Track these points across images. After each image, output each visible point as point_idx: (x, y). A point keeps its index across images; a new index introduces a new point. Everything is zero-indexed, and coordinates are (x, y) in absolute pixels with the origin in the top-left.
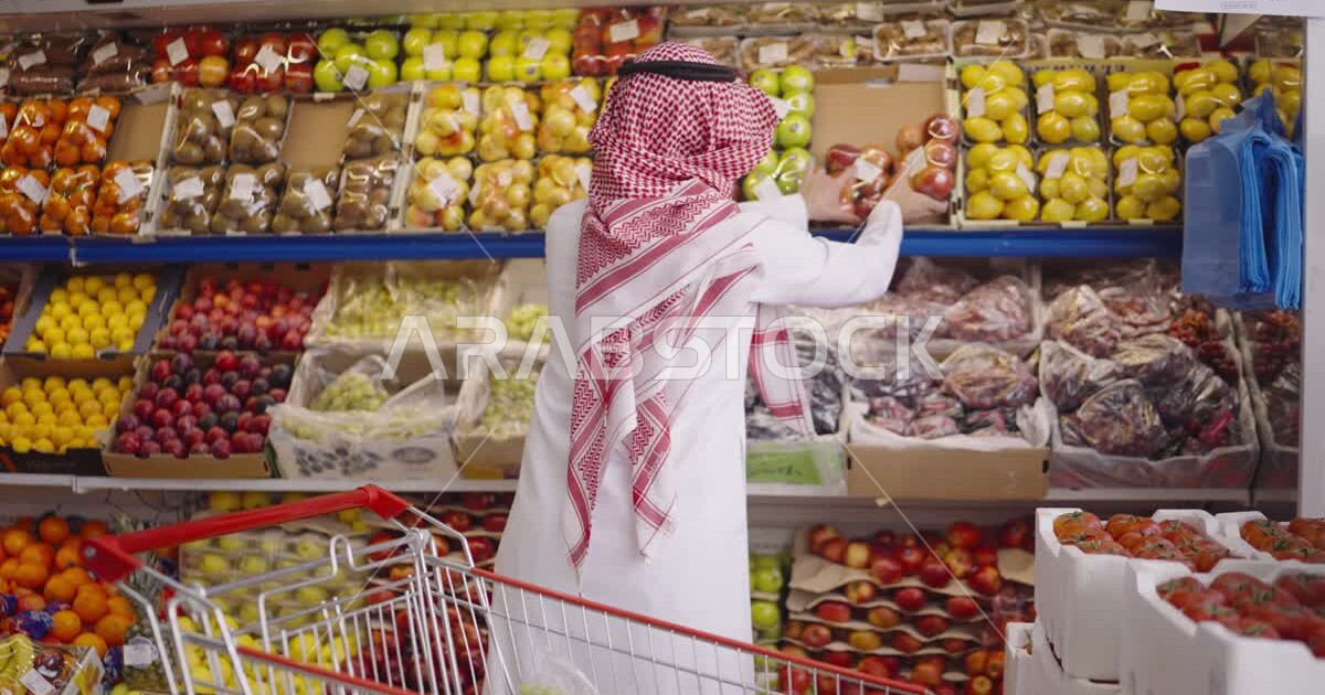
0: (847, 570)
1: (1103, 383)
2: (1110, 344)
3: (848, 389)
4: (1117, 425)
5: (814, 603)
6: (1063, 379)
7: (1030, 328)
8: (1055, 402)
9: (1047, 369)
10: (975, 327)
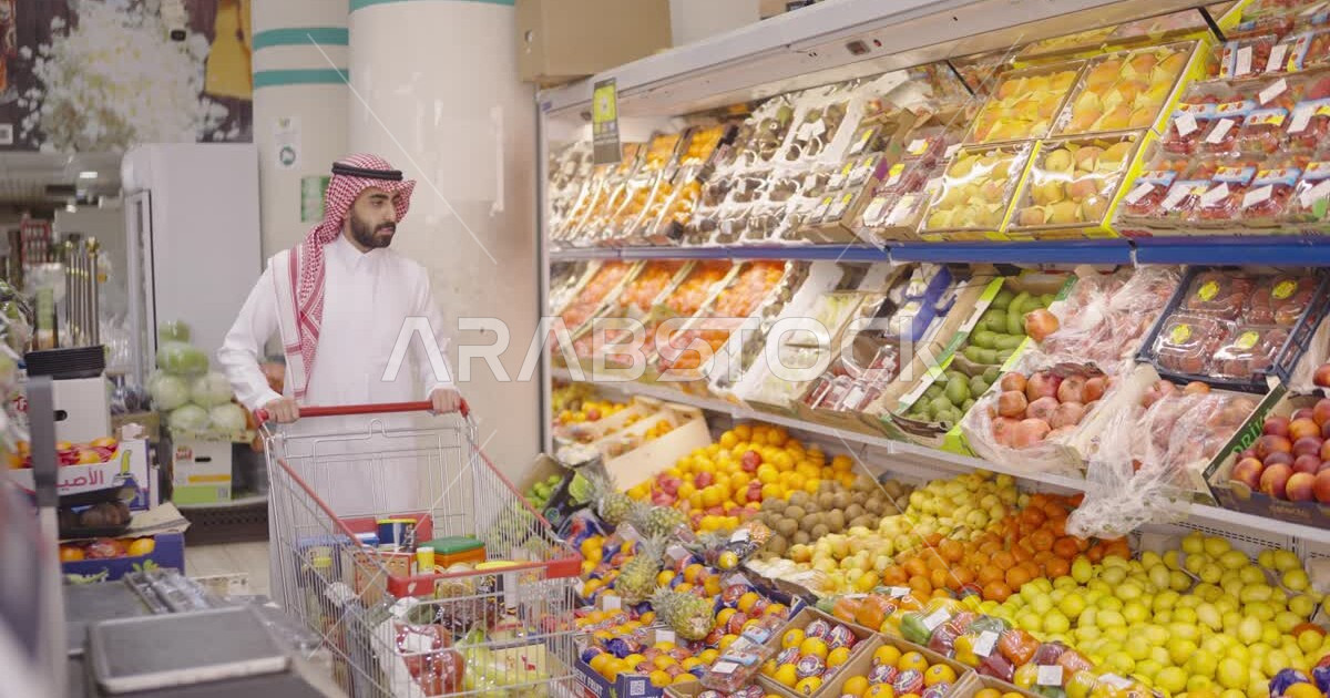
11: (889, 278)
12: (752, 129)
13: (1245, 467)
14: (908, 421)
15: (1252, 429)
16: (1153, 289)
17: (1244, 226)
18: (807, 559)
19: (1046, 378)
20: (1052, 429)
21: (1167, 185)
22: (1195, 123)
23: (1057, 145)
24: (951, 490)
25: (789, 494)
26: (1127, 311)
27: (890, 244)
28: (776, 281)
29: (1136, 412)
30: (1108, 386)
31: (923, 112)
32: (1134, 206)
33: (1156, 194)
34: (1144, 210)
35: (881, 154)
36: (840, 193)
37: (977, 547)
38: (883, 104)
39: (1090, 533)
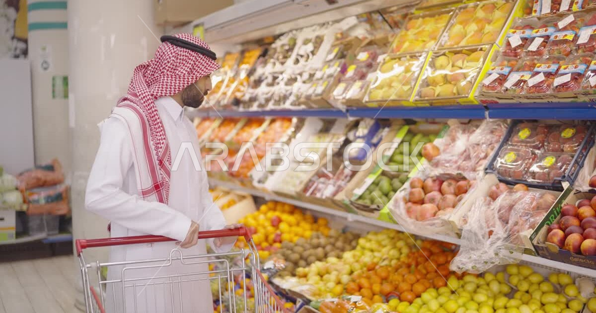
11: (347, 126)
12: (275, 49)
13: (554, 235)
14: (358, 204)
15: (555, 212)
16: (492, 132)
17: (555, 97)
18: (305, 276)
19: (434, 181)
20: (439, 210)
21: (507, 74)
22: (521, 40)
23: (441, 54)
24: (381, 237)
25: (296, 239)
26: (478, 145)
27: (349, 108)
28: (288, 128)
29: (487, 201)
30: (470, 186)
31: (365, 38)
32: (488, 86)
33: (500, 80)
34: (493, 88)
35: (343, 61)
36: (321, 82)
37: (397, 269)
38: (344, 35)
39: (464, 270)
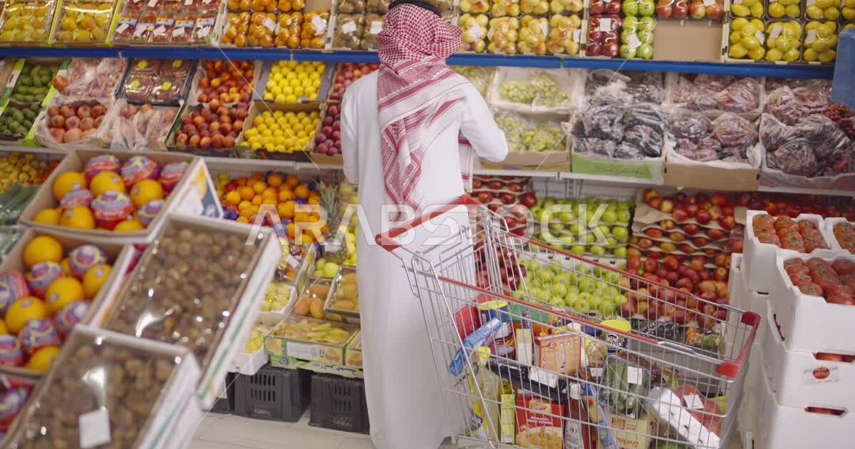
0: (662, 214)
1: (788, 139)
2: (795, 118)
3: (667, 134)
4: (794, 161)
5: (645, 229)
6: (771, 135)
7: (757, 106)
8: (766, 146)
9: (763, 129)
10: (731, 105)
13: (181, 138)
15: (178, 123)
16: (115, 64)
19: (70, 107)
20: (84, 131)
21: (134, 24)
26: (105, 75)
29: (123, 119)
30: (106, 110)
32: (119, 34)
33: (130, 29)
34: (126, 36)
